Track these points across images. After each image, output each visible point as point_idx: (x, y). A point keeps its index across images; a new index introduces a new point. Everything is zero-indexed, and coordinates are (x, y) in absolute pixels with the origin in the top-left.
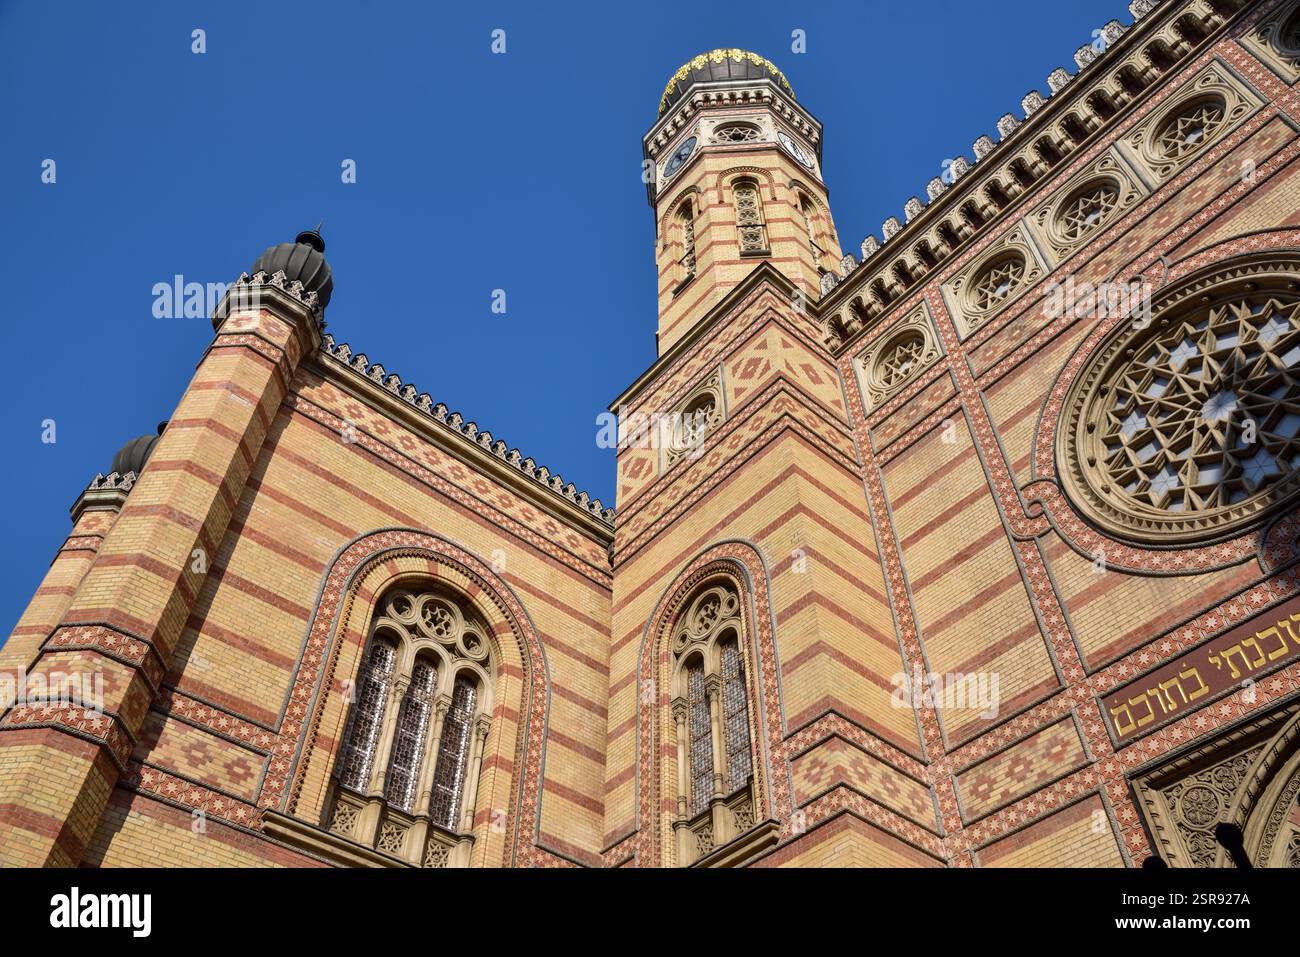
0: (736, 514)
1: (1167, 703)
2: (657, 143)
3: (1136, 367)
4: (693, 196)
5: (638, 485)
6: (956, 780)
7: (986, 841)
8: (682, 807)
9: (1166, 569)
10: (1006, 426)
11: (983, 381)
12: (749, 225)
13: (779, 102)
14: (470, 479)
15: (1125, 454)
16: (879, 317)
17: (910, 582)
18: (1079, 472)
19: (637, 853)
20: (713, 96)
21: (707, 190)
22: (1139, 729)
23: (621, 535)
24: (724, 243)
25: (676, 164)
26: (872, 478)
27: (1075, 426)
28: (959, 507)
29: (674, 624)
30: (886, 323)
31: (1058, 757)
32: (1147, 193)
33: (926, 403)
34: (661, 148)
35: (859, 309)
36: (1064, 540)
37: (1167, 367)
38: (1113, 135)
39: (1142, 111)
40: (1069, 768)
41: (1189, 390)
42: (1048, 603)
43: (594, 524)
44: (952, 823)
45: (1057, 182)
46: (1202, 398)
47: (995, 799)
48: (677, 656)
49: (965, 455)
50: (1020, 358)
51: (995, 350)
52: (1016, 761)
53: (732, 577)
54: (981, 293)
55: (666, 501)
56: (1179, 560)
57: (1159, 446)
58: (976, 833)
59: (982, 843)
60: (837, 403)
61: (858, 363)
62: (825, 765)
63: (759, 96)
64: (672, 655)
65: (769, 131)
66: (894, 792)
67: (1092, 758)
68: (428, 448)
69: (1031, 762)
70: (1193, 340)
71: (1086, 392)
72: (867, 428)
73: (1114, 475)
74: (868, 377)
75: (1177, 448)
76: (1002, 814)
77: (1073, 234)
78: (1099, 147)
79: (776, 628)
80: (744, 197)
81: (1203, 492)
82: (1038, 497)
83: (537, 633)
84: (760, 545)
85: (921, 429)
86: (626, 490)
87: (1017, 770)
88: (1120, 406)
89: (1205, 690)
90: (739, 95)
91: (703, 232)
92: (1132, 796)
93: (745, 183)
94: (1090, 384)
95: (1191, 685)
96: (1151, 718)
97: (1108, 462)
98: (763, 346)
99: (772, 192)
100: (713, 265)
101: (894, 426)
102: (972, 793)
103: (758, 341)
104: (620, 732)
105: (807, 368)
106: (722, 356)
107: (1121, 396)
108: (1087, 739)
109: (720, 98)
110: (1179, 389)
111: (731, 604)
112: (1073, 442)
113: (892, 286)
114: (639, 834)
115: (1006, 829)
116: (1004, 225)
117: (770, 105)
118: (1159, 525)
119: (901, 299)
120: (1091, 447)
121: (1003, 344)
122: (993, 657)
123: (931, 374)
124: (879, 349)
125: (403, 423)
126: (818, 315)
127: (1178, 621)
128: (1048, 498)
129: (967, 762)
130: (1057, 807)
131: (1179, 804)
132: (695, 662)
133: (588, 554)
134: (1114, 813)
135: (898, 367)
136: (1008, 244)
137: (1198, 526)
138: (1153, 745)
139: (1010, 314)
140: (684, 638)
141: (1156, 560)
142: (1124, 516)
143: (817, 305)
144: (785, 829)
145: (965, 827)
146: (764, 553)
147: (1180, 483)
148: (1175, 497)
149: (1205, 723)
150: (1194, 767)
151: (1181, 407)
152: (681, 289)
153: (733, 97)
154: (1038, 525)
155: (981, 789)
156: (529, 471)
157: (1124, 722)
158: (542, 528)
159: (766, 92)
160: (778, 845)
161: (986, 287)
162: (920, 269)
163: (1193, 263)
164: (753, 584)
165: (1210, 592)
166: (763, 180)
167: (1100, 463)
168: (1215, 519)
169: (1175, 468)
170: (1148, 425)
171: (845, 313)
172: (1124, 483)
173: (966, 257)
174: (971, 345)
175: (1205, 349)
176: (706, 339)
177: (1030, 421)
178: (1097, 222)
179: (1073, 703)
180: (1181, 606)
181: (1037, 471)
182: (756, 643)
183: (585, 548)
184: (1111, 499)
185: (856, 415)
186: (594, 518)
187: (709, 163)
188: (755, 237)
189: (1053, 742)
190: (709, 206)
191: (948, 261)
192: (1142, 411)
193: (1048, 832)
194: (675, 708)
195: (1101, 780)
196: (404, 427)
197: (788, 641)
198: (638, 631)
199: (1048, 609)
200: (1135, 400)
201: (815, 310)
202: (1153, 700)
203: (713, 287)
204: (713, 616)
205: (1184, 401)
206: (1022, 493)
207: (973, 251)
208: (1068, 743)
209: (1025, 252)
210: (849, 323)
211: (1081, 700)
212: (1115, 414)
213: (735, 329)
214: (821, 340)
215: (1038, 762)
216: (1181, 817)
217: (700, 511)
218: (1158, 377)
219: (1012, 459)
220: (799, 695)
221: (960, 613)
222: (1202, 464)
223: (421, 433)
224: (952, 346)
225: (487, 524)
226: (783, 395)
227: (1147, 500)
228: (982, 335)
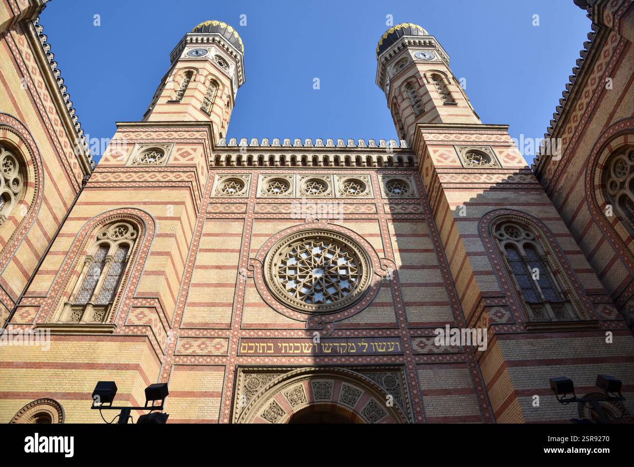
0: (152, 203)
1: (260, 350)
2: (191, 40)
3: (302, 245)
4: (195, 72)
5: (113, 162)
6: (179, 339)
7: (180, 364)
8: (72, 298)
9: (280, 311)
10: (255, 235)
11: (256, 215)
12: (207, 99)
13: (240, 64)
14: (54, 116)
15: (286, 269)
16: (232, 167)
17: (196, 264)
18: (270, 265)
19: (42, 306)
20: (222, 43)
21: (202, 75)
22: (247, 353)
23: (95, 175)
24: (198, 99)
25: (194, 53)
26: (201, 220)
27: (277, 250)
28: (226, 251)
29: (103, 226)
30: (234, 171)
31: (218, 349)
32: (334, 197)
33: (233, 208)
34: (191, 42)
35: (228, 159)
36: (255, 283)
37: (311, 251)
38: (334, 172)
39: (346, 172)
40: (220, 354)
41: (313, 263)
42: (240, 299)
43: (86, 164)
44: (170, 352)
45: (312, 172)
46: (315, 267)
47: (189, 352)
48: (98, 239)
49: (237, 235)
50: (272, 217)
51: (266, 208)
52: (203, 343)
53: (139, 226)
54: (270, 186)
55: (123, 177)
56: (285, 310)
57: (296, 273)
58: (177, 359)
59: (178, 364)
60: (203, 185)
61: (217, 177)
62: (146, 316)
63: (236, 56)
64: (96, 238)
65: (231, 71)
66: (160, 334)
67: (229, 354)
68: (46, 92)
69: (208, 346)
70: (322, 249)
71: (286, 242)
72: (209, 202)
73: (279, 273)
74: (218, 184)
75: (301, 277)
76: (189, 357)
77: (307, 191)
78: (329, 172)
79: (149, 256)
80: (211, 87)
81: (301, 294)
82: (254, 265)
83: (43, 194)
84: (157, 221)
85: (227, 215)
86: (107, 160)
87: (202, 346)
88: (291, 253)
89: (272, 351)
90: (230, 50)
91: (192, 89)
92: (236, 372)
93: (214, 83)
94: (288, 241)
95: (269, 348)
96: (253, 352)
97: (280, 268)
98: (195, 150)
99: (222, 94)
100: (190, 104)
101: (218, 208)
102: (182, 346)
103: (194, 147)
104: (56, 253)
105: (202, 167)
106: (176, 141)
107: (294, 250)
108: (230, 348)
109: (223, 46)
110: (310, 259)
111: (132, 234)
112: (274, 255)
113: (244, 161)
114: (46, 299)
115: (188, 363)
116: (290, 171)
117: (237, 63)
118: (285, 297)
119: (244, 168)
120: (277, 260)
121: (269, 209)
122: (213, 306)
123: (240, 200)
124: (227, 178)
125: (44, 76)
126: (213, 150)
127: (276, 328)
128: (257, 267)
129: (186, 335)
130: (209, 364)
131: (248, 380)
132: (105, 246)
133: (77, 173)
134: (227, 374)
135: (229, 188)
136: (287, 178)
137: (295, 304)
138: (249, 360)
139: (276, 200)
140: (104, 234)
141: (279, 307)
142: (277, 288)
143: (216, 147)
144: (118, 330)
145: (174, 355)
146: (157, 225)
147: (296, 287)
148: (293, 291)
149: (268, 361)
150: (258, 372)
151: (308, 266)
152: (171, 102)
153: (228, 49)
154: (249, 273)
155: (186, 346)
156: (77, 128)
157: (244, 348)
158: (68, 153)
159: (238, 57)
160: (112, 334)
161: (273, 186)
162: (256, 163)
163: (335, 227)
164: (147, 234)
165: (289, 325)
166: (221, 87)
167: (277, 266)
168: (301, 305)
169: (297, 282)
170: (297, 264)
171: (223, 157)
172: (281, 277)
173: (273, 171)
174: (259, 201)
175: (323, 255)
176: (172, 129)
177: (265, 239)
178: (316, 193)
179: (231, 335)
180: (279, 324)
181: (258, 256)
182: (138, 256)
183: (78, 171)
184: (275, 279)
185: (206, 194)
186: (88, 162)
187: (207, 65)
188: (207, 105)
189: (219, 343)
190: (199, 81)
191: (266, 168)
192: (298, 259)
193: (203, 370)
194: (88, 259)
195: (228, 362)
196: (43, 77)
197: (151, 263)
198: (85, 219)
199: (238, 301)
200: (297, 254)
201: (214, 148)
202: (256, 347)
203: (185, 113)
204: (121, 233)
205: (310, 264)
206: (249, 260)
207: (276, 171)
208: (223, 346)
209: (291, 184)
210: (222, 161)
211: (235, 335)
212: (289, 254)
213: (186, 135)
214: (210, 159)
215: (211, 347)
216: (246, 385)
217: (137, 191)
218: (306, 252)
219: (252, 247)
220: (146, 285)
221: (209, 285)
222: (305, 286)
223: (47, 85)
224: (253, 196)
225: (50, 139)
226: (193, 173)
227: (284, 286)
228: (264, 200)
